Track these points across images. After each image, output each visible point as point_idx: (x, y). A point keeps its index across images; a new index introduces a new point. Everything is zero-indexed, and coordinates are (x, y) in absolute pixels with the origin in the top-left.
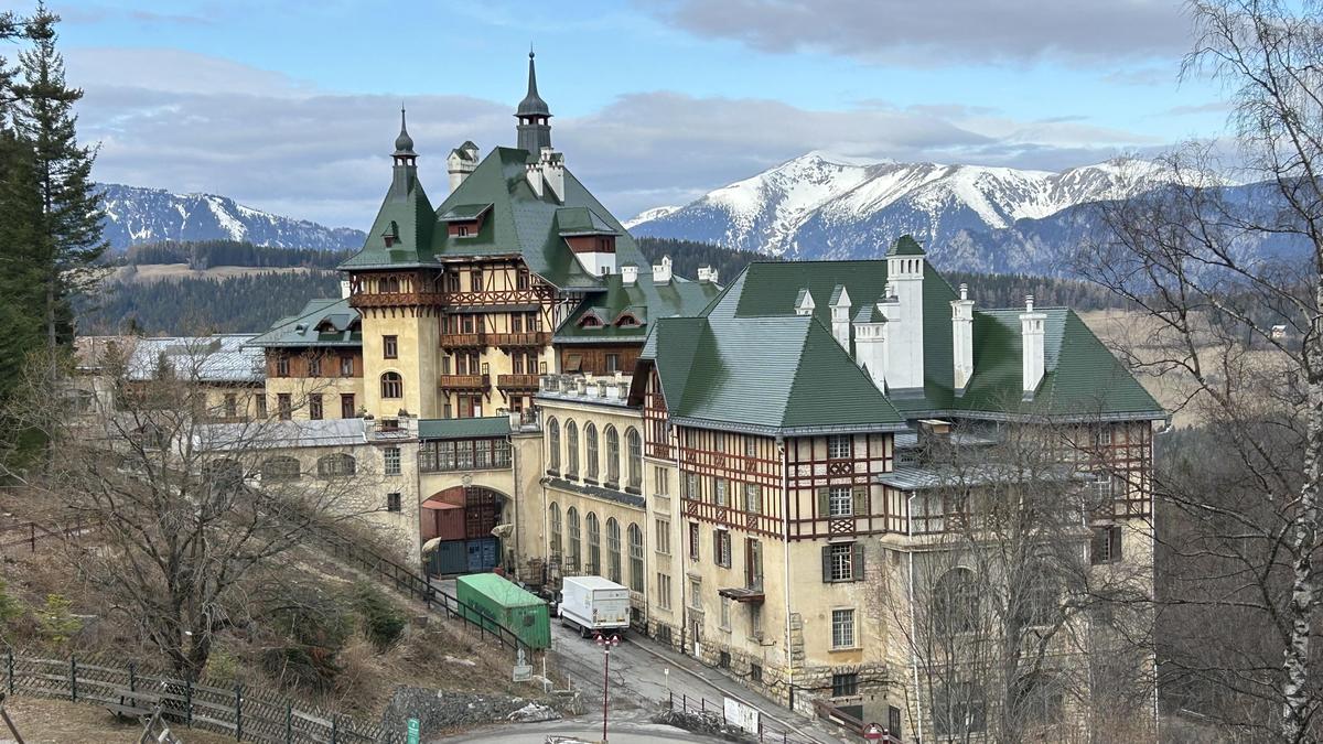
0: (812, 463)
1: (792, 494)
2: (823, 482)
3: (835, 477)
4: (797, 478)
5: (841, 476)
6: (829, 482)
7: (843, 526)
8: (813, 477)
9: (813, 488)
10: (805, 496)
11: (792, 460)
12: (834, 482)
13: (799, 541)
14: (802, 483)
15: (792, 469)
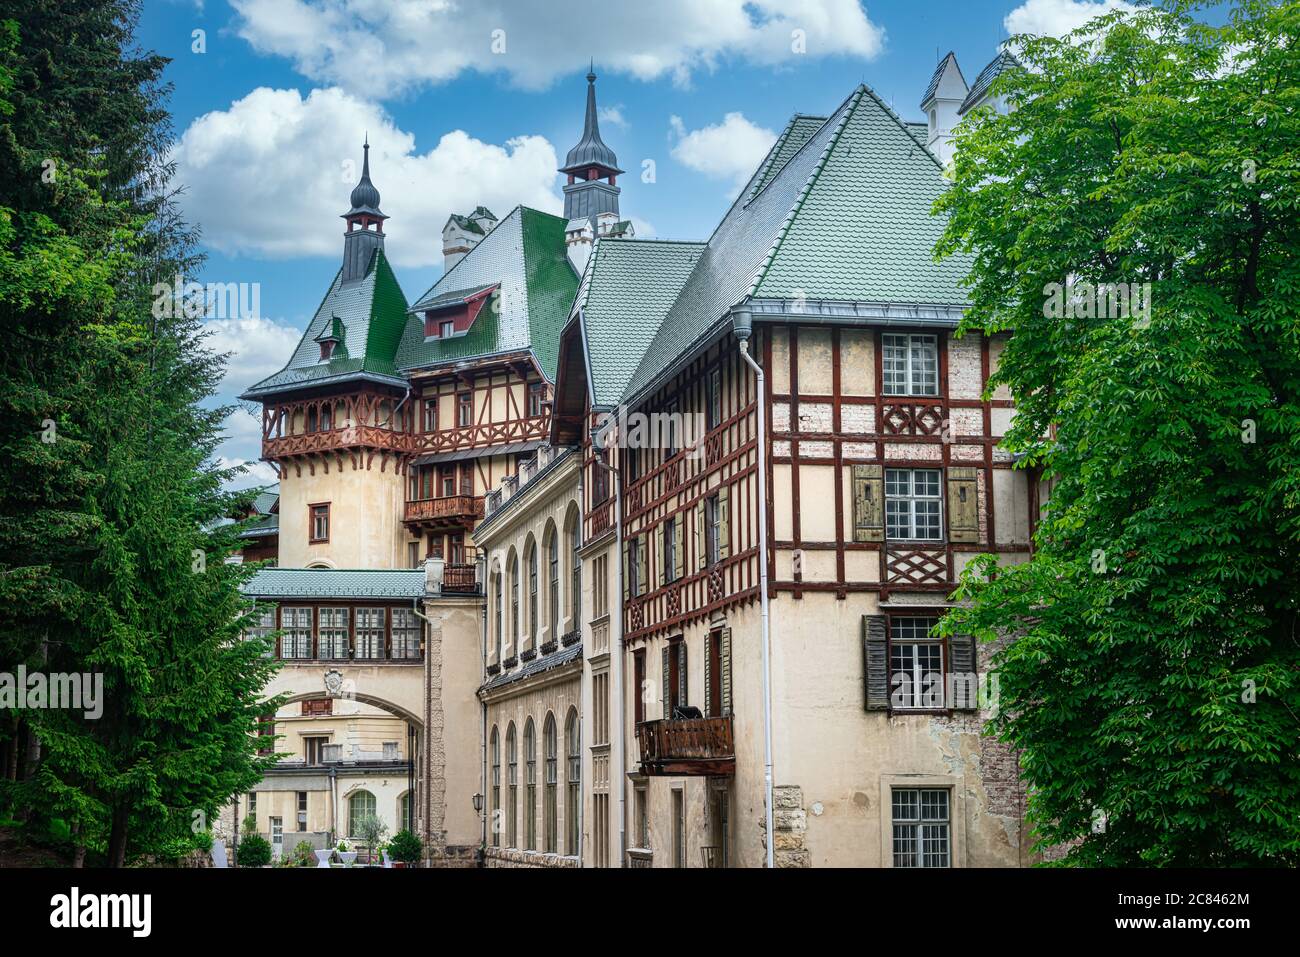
0: (837, 400)
1: (782, 474)
2: (867, 451)
3: (897, 438)
4: (795, 437)
5: (912, 440)
6: (880, 451)
7: (919, 568)
8: (837, 437)
9: (837, 462)
10: (818, 484)
11: (781, 386)
12: (894, 452)
13: (798, 597)
14: (807, 449)
15: (781, 412)
